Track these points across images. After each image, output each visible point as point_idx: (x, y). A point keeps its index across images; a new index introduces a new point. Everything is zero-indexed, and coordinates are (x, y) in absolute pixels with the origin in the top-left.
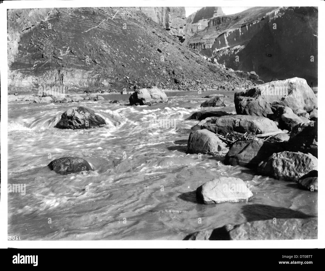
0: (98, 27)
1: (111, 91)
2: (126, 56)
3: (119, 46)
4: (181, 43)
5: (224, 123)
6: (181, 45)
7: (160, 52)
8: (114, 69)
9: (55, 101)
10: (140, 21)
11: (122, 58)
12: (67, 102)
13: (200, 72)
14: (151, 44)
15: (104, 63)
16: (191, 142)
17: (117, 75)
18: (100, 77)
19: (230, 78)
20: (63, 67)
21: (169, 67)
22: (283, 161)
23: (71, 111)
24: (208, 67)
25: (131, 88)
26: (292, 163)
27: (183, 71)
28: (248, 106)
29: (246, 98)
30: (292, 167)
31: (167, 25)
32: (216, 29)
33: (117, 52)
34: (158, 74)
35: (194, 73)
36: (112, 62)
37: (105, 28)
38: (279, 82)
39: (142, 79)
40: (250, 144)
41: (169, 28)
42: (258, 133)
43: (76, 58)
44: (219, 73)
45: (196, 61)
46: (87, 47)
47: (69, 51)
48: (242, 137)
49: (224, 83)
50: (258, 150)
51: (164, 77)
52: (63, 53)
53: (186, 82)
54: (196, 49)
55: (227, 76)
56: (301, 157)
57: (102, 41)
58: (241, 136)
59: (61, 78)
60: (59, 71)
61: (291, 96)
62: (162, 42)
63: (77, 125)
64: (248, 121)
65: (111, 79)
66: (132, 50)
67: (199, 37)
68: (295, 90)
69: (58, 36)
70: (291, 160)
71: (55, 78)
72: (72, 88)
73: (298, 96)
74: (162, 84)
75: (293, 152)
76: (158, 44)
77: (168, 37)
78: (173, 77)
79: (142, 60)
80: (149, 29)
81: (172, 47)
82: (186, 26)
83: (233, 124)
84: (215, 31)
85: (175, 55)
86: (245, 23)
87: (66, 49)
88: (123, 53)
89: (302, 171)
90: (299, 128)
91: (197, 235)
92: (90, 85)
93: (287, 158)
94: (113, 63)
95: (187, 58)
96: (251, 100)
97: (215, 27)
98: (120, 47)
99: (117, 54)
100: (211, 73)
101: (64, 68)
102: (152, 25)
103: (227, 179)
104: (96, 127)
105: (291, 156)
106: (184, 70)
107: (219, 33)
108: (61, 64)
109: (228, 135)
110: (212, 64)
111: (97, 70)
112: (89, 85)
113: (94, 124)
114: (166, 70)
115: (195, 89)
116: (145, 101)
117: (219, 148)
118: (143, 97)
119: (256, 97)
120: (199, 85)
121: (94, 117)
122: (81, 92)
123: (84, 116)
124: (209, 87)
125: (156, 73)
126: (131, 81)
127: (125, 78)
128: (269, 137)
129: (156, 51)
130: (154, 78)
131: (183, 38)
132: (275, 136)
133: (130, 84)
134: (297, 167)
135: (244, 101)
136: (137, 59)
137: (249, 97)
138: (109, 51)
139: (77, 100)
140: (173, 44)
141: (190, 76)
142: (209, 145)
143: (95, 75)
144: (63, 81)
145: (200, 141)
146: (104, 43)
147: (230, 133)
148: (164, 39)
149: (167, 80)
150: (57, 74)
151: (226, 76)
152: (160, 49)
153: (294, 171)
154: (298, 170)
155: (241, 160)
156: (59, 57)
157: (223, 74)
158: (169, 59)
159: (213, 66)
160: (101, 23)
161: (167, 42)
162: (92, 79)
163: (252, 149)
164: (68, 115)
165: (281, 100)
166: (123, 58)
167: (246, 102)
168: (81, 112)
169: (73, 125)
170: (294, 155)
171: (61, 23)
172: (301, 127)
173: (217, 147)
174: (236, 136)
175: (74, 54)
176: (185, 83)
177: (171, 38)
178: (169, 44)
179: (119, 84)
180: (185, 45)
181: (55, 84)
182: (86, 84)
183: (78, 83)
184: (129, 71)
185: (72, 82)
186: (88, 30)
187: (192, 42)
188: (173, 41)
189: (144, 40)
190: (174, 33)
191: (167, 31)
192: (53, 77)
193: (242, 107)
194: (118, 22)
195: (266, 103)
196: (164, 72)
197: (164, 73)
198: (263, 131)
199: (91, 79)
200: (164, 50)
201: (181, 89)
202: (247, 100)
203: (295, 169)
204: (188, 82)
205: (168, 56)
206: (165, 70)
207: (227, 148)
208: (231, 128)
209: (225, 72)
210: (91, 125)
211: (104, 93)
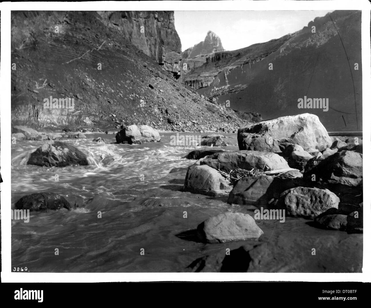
0: (81, 58)
1: (94, 131)
2: (113, 91)
3: (105, 80)
4: (175, 79)
5: (227, 158)
6: (176, 82)
7: (152, 88)
8: (99, 105)
9: (28, 138)
10: (130, 54)
11: (107, 93)
12: (42, 139)
13: (197, 111)
14: (141, 79)
15: (87, 98)
16: (189, 179)
17: (102, 112)
18: (82, 114)
19: (230, 120)
20: (39, 101)
21: (161, 105)
22: (297, 198)
23: (46, 146)
24: (206, 106)
25: (117, 127)
26: (307, 200)
27: (177, 110)
28: (253, 143)
29: (251, 135)
30: (307, 205)
31: (161, 60)
32: (215, 66)
33: (102, 86)
34: (149, 112)
35: (189, 113)
36: (96, 97)
37: (89, 60)
38: (288, 118)
39: (131, 117)
40: (258, 180)
41: (163, 62)
42: (266, 169)
43: (54, 92)
44: (218, 113)
45: (193, 99)
46: (68, 79)
47: (46, 84)
48: (248, 174)
49: (224, 125)
50: (268, 186)
51: (156, 116)
52: (39, 86)
53: (181, 122)
54: (192, 87)
55: (227, 117)
56: (317, 193)
57: (86, 74)
58: (247, 172)
59: (36, 114)
60: (34, 106)
61: (302, 133)
62: (154, 77)
63: (53, 162)
64: (255, 157)
65: (95, 117)
66: (120, 85)
67: (196, 74)
68: (306, 127)
69: (34, 67)
70: (307, 196)
71: (28, 113)
72: (48, 125)
73: (309, 134)
74: (153, 124)
75: (309, 188)
76: (150, 79)
77: (161, 72)
78: (165, 117)
79: (131, 96)
80: (140, 63)
81: (166, 84)
82: (182, 61)
83: (237, 159)
84: (214, 68)
85: (169, 92)
86: (248, 60)
87: (43, 82)
88: (110, 88)
89: (320, 208)
90: (315, 162)
91: (206, 259)
92: (70, 123)
93: (302, 194)
94: (98, 98)
95: (182, 96)
96: (257, 137)
97: (214, 63)
98: (107, 81)
99: (102, 89)
100: (210, 113)
101: (39, 103)
102: (143, 59)
103: (234, 215)
104: (76, 165)
105: (306, 192)
106: (179, 109)
107: (219, 70)
108: (37, 98)
109: (232, 172)
110: (211, 104)
111: (78, 107)
112: (68, 123)
113: (74, 162)
114: (159, 108)
115: (191, 130)
116: (134, 139)
117: (222, 187)
118: (132, 135)
119: (263, 133)
120: (195, 126)
121: (75, 153)
122: (59, 131)
123: (63, 152)
124: (206, 128)
125: (146, 111)
126: (118, 119)
127: (111, 116)
128: (278, 174)
129: (147, 87)
130: (145, 117)
131: (178, 74)
132: (286, 173)
133: (116, 123)
134: (313, 205)
135: (249, 138)
136: (125, 96)
137: (255, 134)
138: (93, 86)
139: (54, 138)
140: (167, 80)
141: (186, 116)
142: (210, 182)
143: (76, 112)
144: (38, 118)
145: (199, 178)
146: (88, 76)
147: (234, 170)
148: (156, 74)
149: (160, 120)
150: (31, 109)
151: (225, 117)
152: (152, 85)
153: (310, 209)
154: (314, 207)
155: (248, 198)
156: (34, 91)
157: (223, 115)
158: (161, 96)
159: (211, 105)
160: (85, 54)
161: (159, 78)
162: (73, 116)
163: (261, 186)
164: (43, 151)
165: (291, 138)
166: (109, 93)
167: (251, 139)
168: (59, 148)
169: (48, 162)
170: (309, 190)
171: (39, 52)
172: (317, 160)
173: (219, 184)
174: (242, 173)
175: (52, 87)
176: (180, 124)
177: (164, 74)
178: (162, 80)
179: (104, 123)
180: (180, 82)
181: (28, 121)
182: (65, 122)
183: (55, 121)
184: (115, 108)
185: (49, 119)
186: (69, 61)
187: (188, 79)
188: (167, 77)
189: (133, 74)
190: (168, 68)
191: (160, 66)
192: (27, 112)
193: (246, 145)
194: (104, 54)
195: (274, 140)
196: (156, 110)
197: (156, 112)
198: (271, 168)
199: (71, 116)
200: (156, 86)
201: (175, 130)
202: (252, 137)
203: (311, 207)
204: (183, 122)
205: (161, 93)
206: (157, 108)
207: (230, 186)
208: (235, 164)
209: (225, 113)
210: (71, 163)
211: (86, 132)
